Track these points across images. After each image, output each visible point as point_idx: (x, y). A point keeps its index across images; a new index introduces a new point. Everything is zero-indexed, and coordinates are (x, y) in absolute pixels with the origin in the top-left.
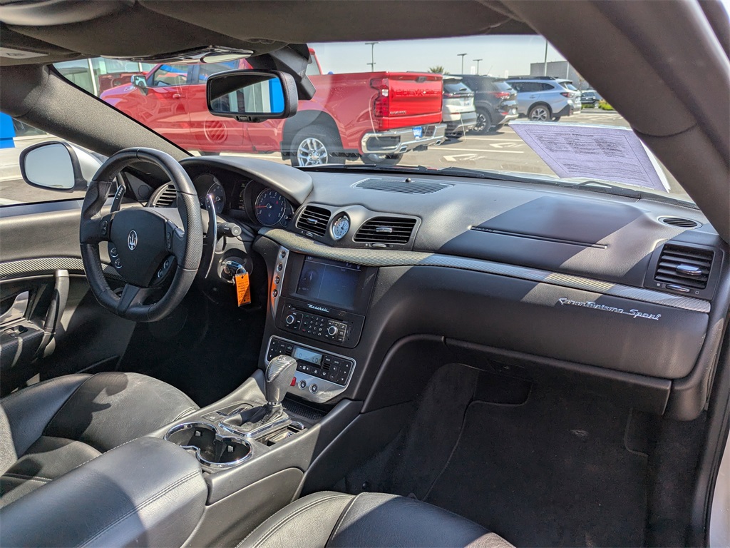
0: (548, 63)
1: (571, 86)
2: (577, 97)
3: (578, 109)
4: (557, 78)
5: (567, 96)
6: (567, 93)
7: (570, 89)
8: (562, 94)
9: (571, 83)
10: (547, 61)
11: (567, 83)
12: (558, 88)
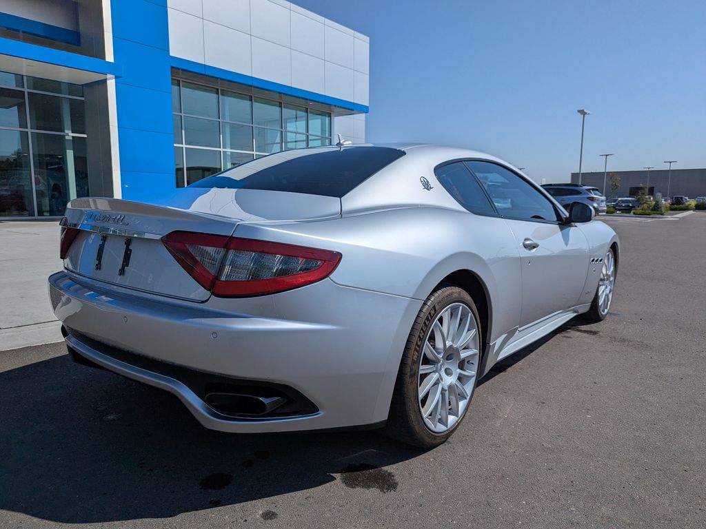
0: (582, 174)
1: (597, 192)
2: (602, 201)
3: (603, 211)
4: (584, 185)
5: (592, 200)
6: (593, 198)
7: (595, 194)
8: (588, 198)
9: (597, 190)
10: (582, 172)
11: (593, 190)
12: (585, 193)
